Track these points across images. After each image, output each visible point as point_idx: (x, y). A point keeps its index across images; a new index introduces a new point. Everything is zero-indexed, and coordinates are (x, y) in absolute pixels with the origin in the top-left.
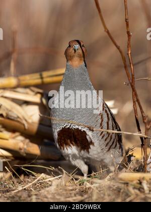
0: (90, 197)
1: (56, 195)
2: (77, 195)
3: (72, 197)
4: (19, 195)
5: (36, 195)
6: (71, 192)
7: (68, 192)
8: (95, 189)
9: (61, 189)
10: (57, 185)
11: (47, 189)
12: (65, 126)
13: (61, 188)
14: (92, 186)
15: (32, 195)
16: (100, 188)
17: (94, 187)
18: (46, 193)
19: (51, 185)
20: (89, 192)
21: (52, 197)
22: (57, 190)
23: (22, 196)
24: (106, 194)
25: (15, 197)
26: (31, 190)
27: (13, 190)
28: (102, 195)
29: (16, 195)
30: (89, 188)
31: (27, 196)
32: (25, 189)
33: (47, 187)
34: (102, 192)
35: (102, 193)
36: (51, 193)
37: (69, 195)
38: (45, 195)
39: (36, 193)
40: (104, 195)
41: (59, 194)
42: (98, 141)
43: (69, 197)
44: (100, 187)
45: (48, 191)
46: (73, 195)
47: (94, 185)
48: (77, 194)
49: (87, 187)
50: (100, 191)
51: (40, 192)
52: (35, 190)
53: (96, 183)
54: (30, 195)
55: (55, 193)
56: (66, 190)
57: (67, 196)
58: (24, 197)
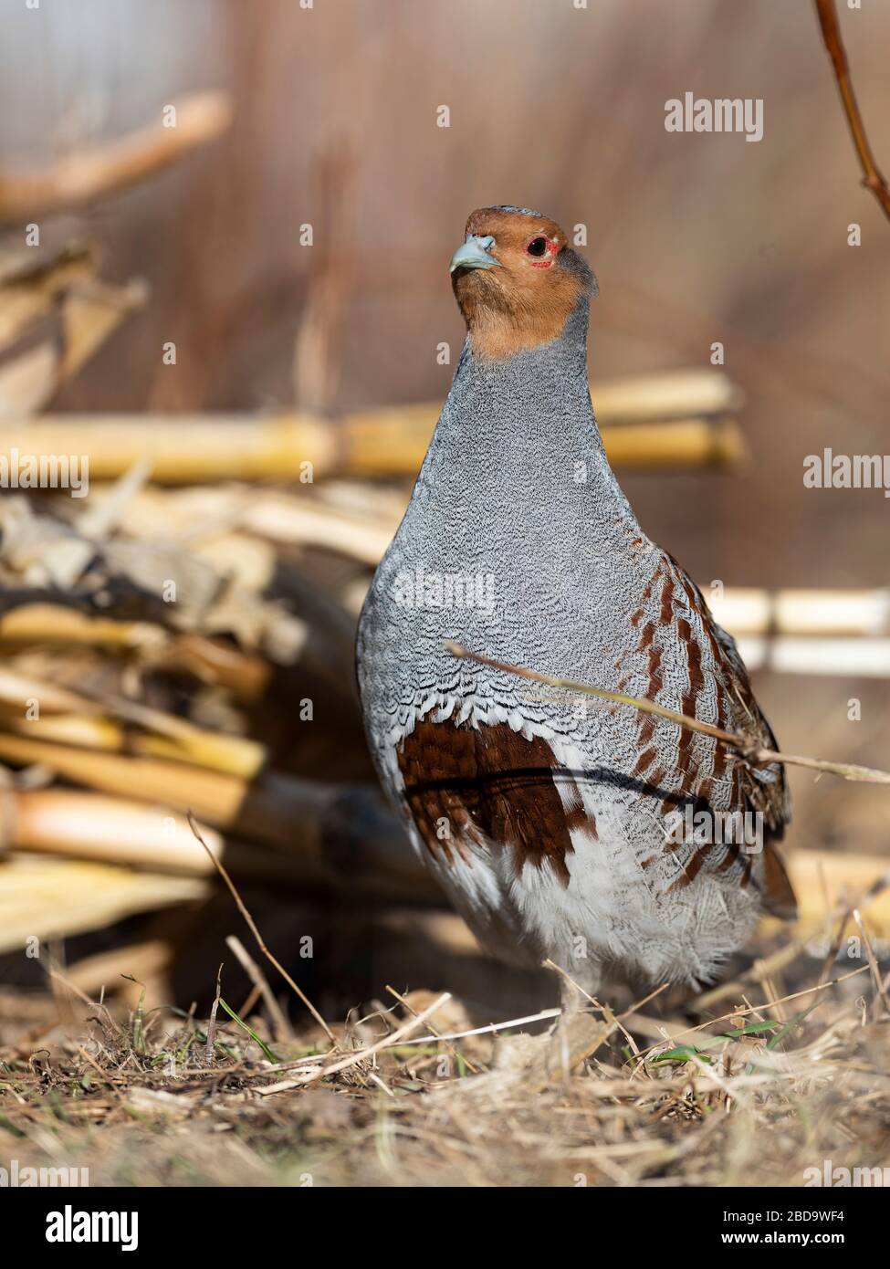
0: (716, 1149)
1: (513, 1123)
2: (639, 1133)
3: (609, 1143)
4: (297, 1107)
5: (398, 1115)
6: (605, 1112)
7: (587, 1111)
8: (744, 1101)
9: (545, 1091)
10: (528, 1067)
11: (467, 1084)
12: (427, 707)
13: (544, 1084)
14: (730, 1087)
15: (373, 1115)
16: (775, 1102)
17: (742, 1089)
18: (456, 1108)
19: (490, 1066)
20: (712, 1120)
21: (492, 1134)
22: (524, 1096)
23: (319, 1119)
24: (811, 1136)
25: (277, 1118)
26: (373, 1086)
27: (269, 1081)
28: (786, 1143)
29: (280, 1112)
30: (715, 1096)
31: (343, 1118)
32: (336, 1077)
33: (469, 1072)
34: (785, 1121)
35: (787, 1133)
36: (486, 1108)
37: (595, 1128)
38: (451, 1122)
39: (399, 1106)
40: (800, 1141)
41: (531, 1121)
42: (621, 808)
43: (590, 1143)
44: (775, 1095)
45: (468, 1098)
46: (615, 1130)
47: (742, 1079)
48: (641, 1125)
49: (702, 1086)
50: (773, 1117)
51: (425, 1099)
52: (393, 1084)
53: (756, 1070)
54: (364, 1112)
55: (513, 1112)
56: (576, 1099)
57: (583, 1136)
58: (328, 1125)
